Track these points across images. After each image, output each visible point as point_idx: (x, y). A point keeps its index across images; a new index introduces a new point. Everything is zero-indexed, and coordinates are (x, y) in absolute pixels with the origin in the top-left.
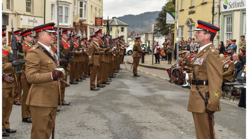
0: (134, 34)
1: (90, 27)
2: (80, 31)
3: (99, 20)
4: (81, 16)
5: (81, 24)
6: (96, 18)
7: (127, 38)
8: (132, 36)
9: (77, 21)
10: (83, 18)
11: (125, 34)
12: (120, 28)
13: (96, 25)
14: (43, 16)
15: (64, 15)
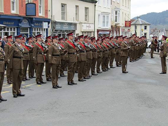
0: (156, 31)
1: (122, 28)
2: (115, 31)
3: (128, 23)
4: (116, 21)
5: (116, 26)
6: (126, 21)
7: (150, 34)
8: (154, 33)
9: (114, 25)
10: (118, 22)
11: (148, 31)
12: (143, 27)
13: (126, 26)
14: (94, 23)
15: (106, 21)
